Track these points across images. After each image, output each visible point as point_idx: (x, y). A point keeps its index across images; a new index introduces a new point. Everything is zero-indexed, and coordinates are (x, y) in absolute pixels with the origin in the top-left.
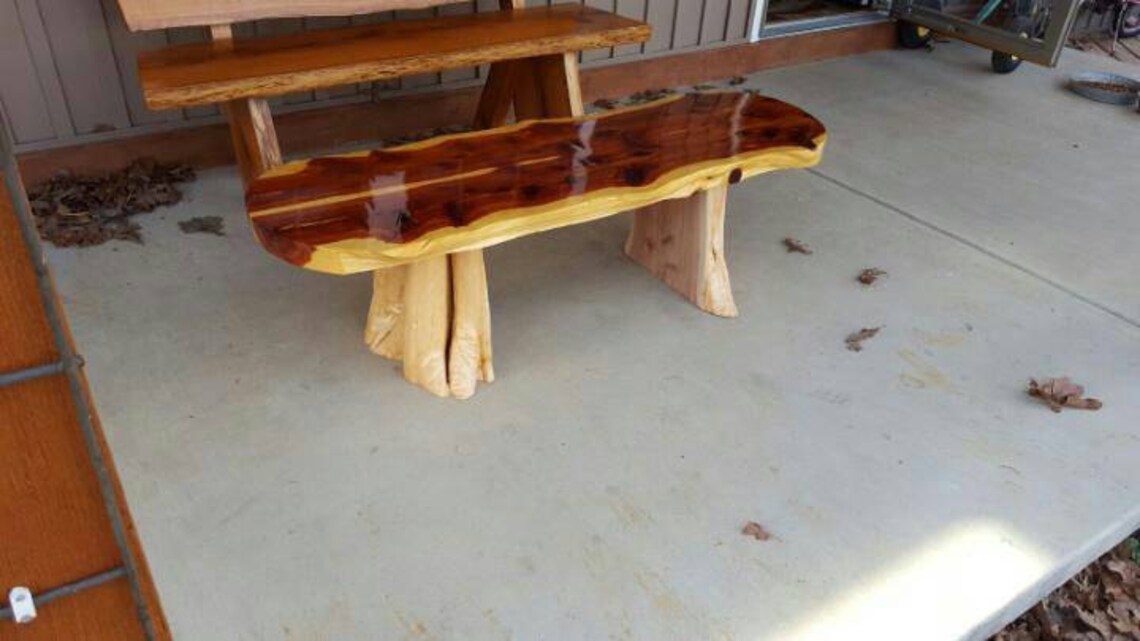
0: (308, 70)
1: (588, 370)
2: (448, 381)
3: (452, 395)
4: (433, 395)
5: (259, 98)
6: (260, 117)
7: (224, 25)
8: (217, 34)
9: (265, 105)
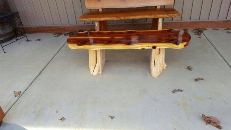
0: (103, 17)
1: (117, 78)
2: (93, 72)
3: (92, 74)
4: (90, 73)
5: (97, 21)
6: (97, 24)
7: (101, 9)
8: (100, 10)
9: (98, 22)
